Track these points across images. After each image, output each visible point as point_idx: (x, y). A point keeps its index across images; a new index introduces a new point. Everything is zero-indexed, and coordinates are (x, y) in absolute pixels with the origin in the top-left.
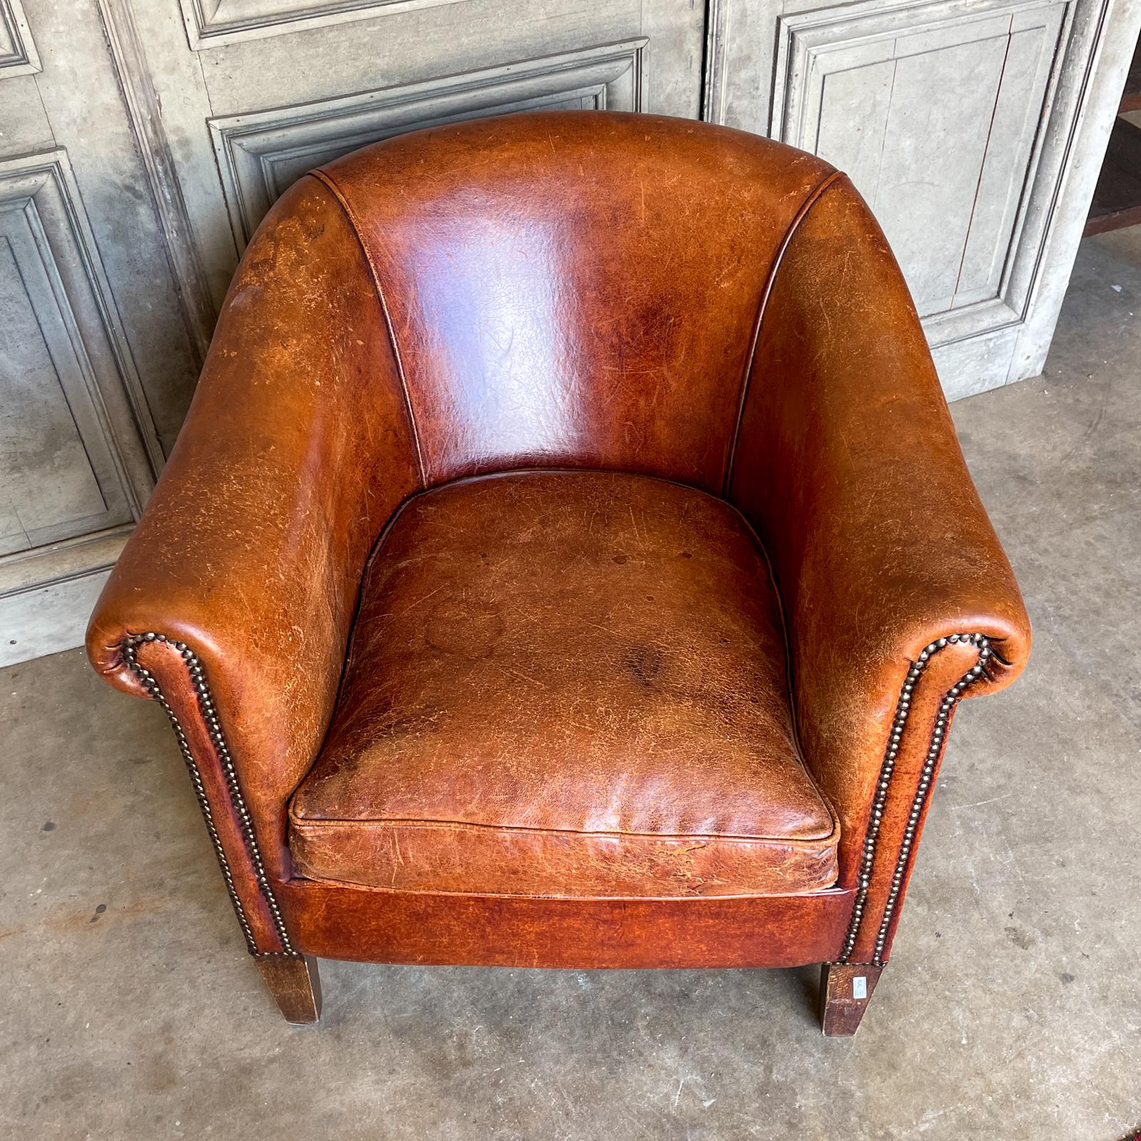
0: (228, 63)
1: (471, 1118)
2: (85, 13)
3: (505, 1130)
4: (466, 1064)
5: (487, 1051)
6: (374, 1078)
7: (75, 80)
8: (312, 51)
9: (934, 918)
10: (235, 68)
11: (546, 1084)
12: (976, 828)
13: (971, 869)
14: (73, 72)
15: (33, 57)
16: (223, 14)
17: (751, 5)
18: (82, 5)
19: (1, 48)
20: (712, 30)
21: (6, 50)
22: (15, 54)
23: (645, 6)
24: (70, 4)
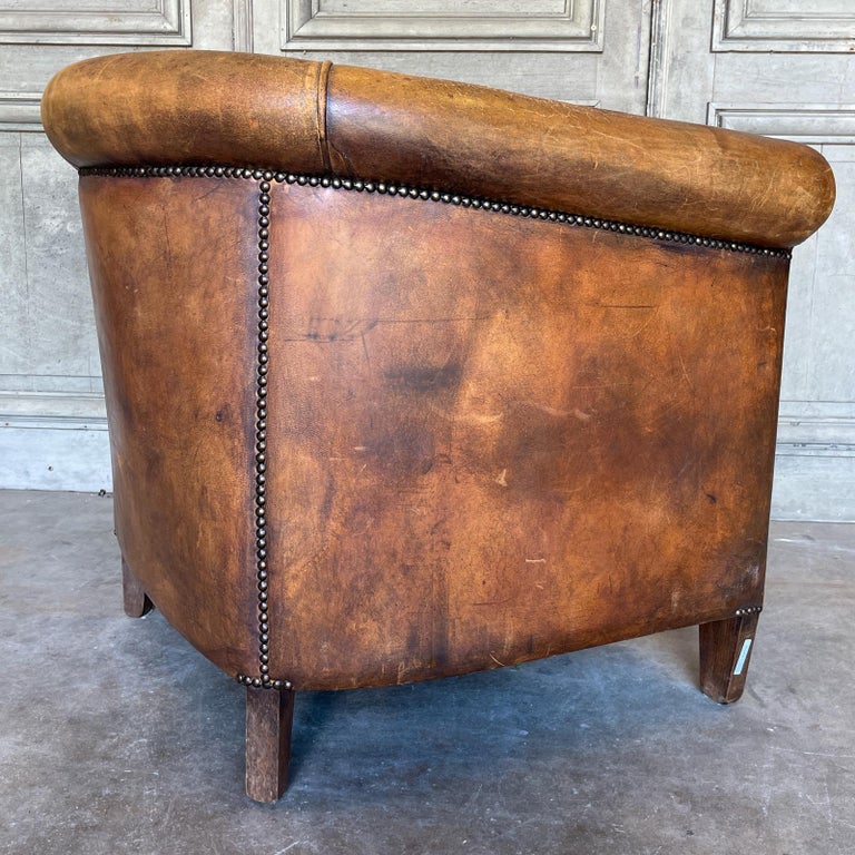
1: (67, 794)
2: (225, 18)
3: (89, 814)
4: (106, 758)
5: (133, 757)
6: (21, 740)
9: (693, 818)
11: (159, 796)
12: (793, 768)
13: (766, 796)
15: (188, 35)
16: (305, 31)
17: (685, 90)
18: (225, 12)
19: (171, 24)
20: (651, 101)
21: (174, 27)
22: (179, 33)
23: (599, 79)
24: (219, 11)
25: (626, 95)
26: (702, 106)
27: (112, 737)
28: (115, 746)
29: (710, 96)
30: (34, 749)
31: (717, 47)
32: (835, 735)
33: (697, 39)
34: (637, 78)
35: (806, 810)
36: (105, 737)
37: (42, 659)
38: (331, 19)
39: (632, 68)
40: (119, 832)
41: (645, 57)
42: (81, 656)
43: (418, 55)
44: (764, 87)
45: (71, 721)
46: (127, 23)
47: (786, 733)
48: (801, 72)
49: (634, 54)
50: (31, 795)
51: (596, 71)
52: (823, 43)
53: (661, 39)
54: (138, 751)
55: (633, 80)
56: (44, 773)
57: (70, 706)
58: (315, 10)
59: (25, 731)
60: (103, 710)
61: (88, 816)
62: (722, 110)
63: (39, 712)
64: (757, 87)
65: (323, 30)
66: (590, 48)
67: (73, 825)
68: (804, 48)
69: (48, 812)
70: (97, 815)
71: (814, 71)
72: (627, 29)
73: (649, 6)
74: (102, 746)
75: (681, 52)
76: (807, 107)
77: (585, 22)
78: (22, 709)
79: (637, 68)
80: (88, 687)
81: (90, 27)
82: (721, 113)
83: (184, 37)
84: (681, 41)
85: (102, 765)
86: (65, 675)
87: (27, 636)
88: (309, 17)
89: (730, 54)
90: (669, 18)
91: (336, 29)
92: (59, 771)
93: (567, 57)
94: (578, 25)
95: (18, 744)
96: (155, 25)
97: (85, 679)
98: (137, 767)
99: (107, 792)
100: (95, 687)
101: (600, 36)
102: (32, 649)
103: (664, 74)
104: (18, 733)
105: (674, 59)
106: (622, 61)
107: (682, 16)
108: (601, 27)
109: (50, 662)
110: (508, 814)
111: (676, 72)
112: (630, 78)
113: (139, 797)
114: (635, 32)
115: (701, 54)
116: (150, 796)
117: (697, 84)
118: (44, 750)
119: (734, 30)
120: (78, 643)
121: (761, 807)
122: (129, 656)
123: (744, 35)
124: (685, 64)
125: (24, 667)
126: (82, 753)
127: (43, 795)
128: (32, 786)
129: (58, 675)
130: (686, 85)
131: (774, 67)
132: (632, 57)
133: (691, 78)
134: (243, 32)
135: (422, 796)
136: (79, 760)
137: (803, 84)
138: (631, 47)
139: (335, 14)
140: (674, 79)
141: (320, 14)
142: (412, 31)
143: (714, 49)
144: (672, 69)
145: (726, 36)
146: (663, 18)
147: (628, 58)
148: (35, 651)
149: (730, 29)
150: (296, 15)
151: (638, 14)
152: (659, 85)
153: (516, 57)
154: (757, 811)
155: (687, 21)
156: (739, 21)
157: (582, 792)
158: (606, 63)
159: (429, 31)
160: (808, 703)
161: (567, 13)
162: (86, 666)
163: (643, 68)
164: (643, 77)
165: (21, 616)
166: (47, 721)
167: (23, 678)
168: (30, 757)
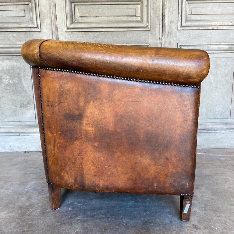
0: (71, 35)
1: (20, 224)
3: (25, 228)
4: (29, 215)
7: (46, 34)
8: (86, 36)
10: (73, 36)
11: (43, 223)
14: (46, 32)
15: (40, 28)
16: (71, 26)
17: (171, 40)
18: (49, 22)
19: (35, 25)
20: (163, 43)
21: (36, 26)
22: (37, 27)
23: (150, 38)
24: (48, 21)
25: (157, 42)
26: (176, 44)
27: (31, 210)
28: (31, 212)
29: (178, 42)
30: (11, 214)
31: (179, 29)
33: (174, 27)
34: (159, 37)
36: (29, 210)
37: (11, 193)
38: (79, 23)
39: (158, 35)
40: (33, 232)
41: (161, 32)
42: (22, 192)
43: (102, 32)
44: (192, 39)
45: (20, 207)
46: (23, 25)
48: (201, 35)
49: (158, 31)
50: (10, 225)
51: (149, 36)
52: (206, 27)
53: (165, 27)
54: (37, 213)
55: (158, 38)
56: (14, 220)
57: (19, 204)
58: (74, 21)
59: (8, 210)
60: (28, 204)
61: (25, 229)
62: (181, 45)
63: (11, 206)
64: (190, 39)
65: (76, 26)
66: (147, 29)
67: (21, 231)
68: (201, 29)
69: (15, 229)
70: (27, 228)
71: (203, 35)
72: (156, 24)
73: (162, 18)
74: (28, 213)
75: (170, 30)
76: (202, 44)
77: (146, 22)
78: (7, 205)
79: (159, 35)
80: (24, 199)
81: (13, 27)
82: (181, 46)
83: (39, 29)
84: (170, 27)
85: (28, 217)
86: (18, 197)
87: (7, 188)
88: (72, 22)
89: (183, 30)
90: (167, 22)
91: (80, 26)
92: (17, 219)
93: (141, 32)
94: (143, 24)
95: (6, 213)
96: (30, 25)
97: (23, 197)
98: (37, 216)
99: (30, 223)
100: (26, 199)
101: (150, 26)
102: (8, 191)
103: (166, 36)
104: (6, 211)
105: (169, 32)
106: (156, 33)
107: (170, 21)
108: (150, 24)
109: (14, 194)
110: (128, 220)
111: (169, 36)
112: (157, 38)
113: (38, 223)
114: (158, 25)
115: (175, 31)
116: (41, 223)
117: (175, 38)
118: (13, 214)
119: (184, 24)
120: (20, 189)
122: (34, 191)
123: (186, 25)
124: (171, 33)
125: (7, 196)
126: (23, 214)
127: (13, 225)
128: (11, 223)
129: (16, 197)
130: (172, 39)
131: (194, 34)
132: (158, 32)
133: (173, 37)
134: (55, 27)
136: (22, 216)
137: (201, 38)
138: (157, 29)
139: (79, 22)
140: (169, 37)
141: (75, 22)
142: (100, 26)
143: (178, 29)
144: (168, 35)
145: (181, 26)
146: (165, 21)
147: (157, 32)
148: (10, 191)
149: (183, 24)
150: (69, 22)
151: (159, 20)
152: (165, 39)
153: (128, 33)
155: (172, 22)
156: (185, 21)
158: (151, 34)
159: (105, 26)
161: (141, 21)
162: (23, 194)
163: (161, 35)
164: (161, 37)
165: (5, 183)
166: (13, 208)
167: (7, 198)
168: (10, 216)
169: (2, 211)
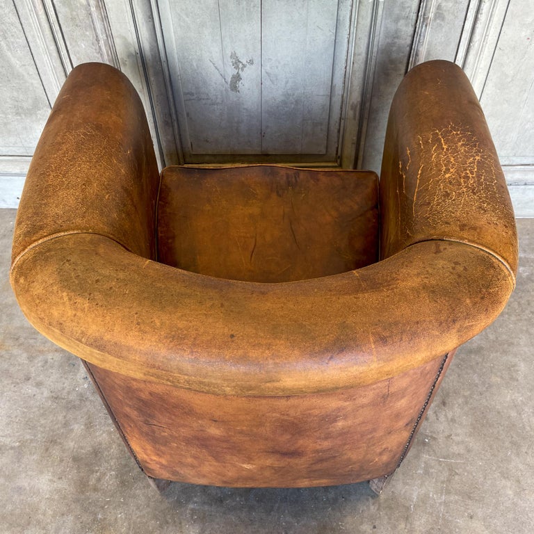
27: (97, 472)
28: (99, 480)
30: (59, 485)
32: (458, 443)
35: (432, 506)
42: (71, 398)
45: (76, 459)
47: (434, 442)
50: (64, 522)
54: (111, 482)
56: (67, 504)
57: (72, 446)
59: (52, 469)
60: (89, 448)
63: (56, 452)
74: (93, 480)
85: (95, 496)
86: (65, 417)
87: (38, 379)
92: (74, 502)
97: (75, 420)
98: (112, 496)
99: (100, 516)
100: (82, 427)
102: (42, 393)
109: (55, 405)
110: (291, 520)
116: (121, 519)
118: (64, 485)
120: (67, 385)
121: (411, 505)
127: (69, 521)
129: (61, 418)
135: (251, 508)
154: (408, 509)
157: (328, 499)
160: (450, 415)
162: (74, 407)
165: (31, 359)
166: (61, 460)
167: (43, 422)
168: (58, 491)
169: (41, 472)
